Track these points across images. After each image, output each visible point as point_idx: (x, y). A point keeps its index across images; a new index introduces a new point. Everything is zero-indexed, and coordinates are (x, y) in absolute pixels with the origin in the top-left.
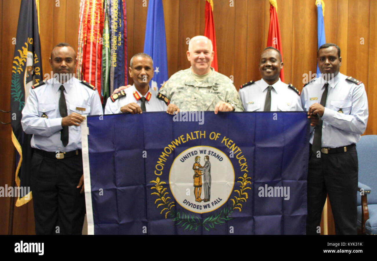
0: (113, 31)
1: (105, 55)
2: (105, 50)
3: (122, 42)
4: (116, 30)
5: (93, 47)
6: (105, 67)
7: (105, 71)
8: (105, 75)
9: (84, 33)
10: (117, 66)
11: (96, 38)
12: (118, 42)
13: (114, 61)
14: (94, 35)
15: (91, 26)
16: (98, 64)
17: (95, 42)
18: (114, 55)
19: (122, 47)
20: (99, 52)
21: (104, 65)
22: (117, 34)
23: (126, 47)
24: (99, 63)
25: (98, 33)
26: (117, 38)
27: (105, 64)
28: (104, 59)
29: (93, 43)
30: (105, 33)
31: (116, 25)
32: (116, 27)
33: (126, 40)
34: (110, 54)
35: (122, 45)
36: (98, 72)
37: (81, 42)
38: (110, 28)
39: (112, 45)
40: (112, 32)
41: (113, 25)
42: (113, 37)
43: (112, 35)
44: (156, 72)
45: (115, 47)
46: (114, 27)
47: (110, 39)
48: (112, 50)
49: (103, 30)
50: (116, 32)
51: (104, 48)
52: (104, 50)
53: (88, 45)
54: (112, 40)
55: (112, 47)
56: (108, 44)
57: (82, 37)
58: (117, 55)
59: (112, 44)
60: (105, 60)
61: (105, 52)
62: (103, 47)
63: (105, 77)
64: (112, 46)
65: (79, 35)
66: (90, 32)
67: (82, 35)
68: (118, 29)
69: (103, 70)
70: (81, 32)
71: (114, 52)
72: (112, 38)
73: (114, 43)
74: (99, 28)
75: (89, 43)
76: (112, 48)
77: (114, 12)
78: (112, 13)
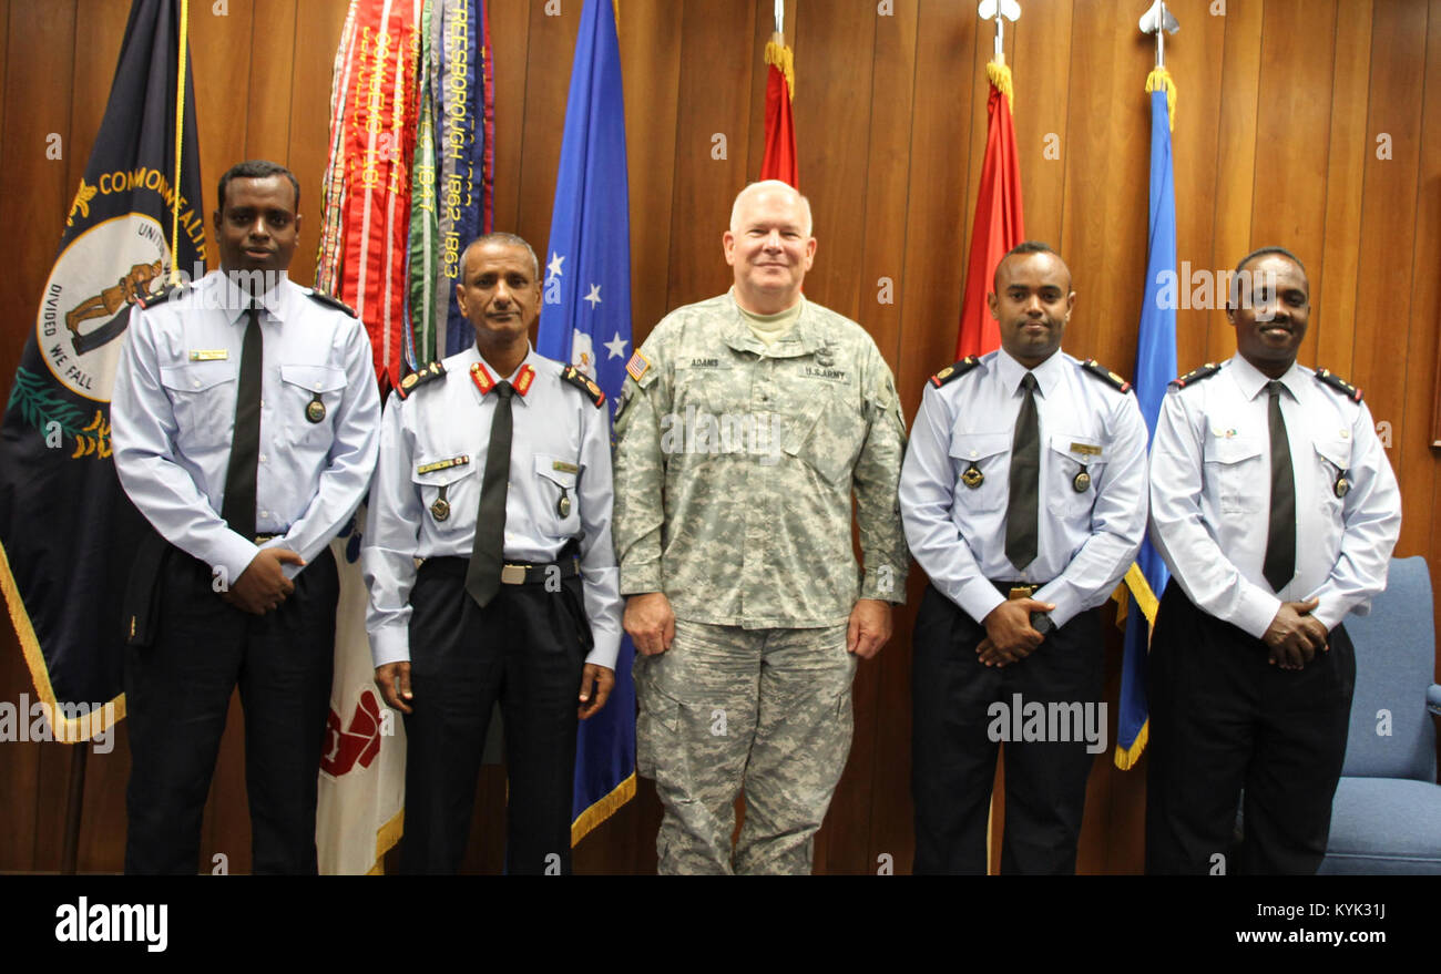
0: (448, 157)
1: (419, 237)
2: (422, 221)
3: (477, 195)
4: (460, 152)
5: (372, 207)
6: (421, 278)
7: (420, 291)
8: (422, 305)
9: (348, 161)
11: (388, 180)
12: (464, 197)
13: (450, 257)
14: (376, 167)
15: (367, 135)
16: (393, 264)
17: (382, 192)
18: (452, 240)
19: (476, 213)
20: (400, 225)
21: (415, 271)
22: (461, 166)
23: (489, 213)
24: (399, 263)
25: (396, 162)
26: (464, 182)
27: (422, 269)
28: (416, 250)
29: (375, 194)
30: (419, 161)
31: (459, 138)
32: (459, 144)
33: (490, 188)
34: (435, 231)
35: (476, 206)
36: (393, 293)
37: (338, 189)
38: (438, 148)
39: (443, 203)
40: (446, 161)
41: (448, 136)
42: (446, 176)
43: (445, 171)
44: (590, 302)
45: (456, 213)
46: (452, 143)
47: (438, 184)
48: (443, 220)
49: (416, 151)
50: (458, 159)
51: (416, 214)
52: (419, 218)
53: (355, 200)
54: (444, 188)
55: (443, 212)
56: (431, 198)
57: (340, 174)
58: (459, 238)
59: (446, 200)
60: (422, 252)
61: (422, 228)
62: (414, 209)
63: (421, 313)
64: (445, 208)
65: (332, 165)
66: (361, 156)
67: (342, 164)
68: (467, 151)
69: (414, 290)
70: (338, 155)
71: (449, 230)
72: (445, 179)
73: (452, 199)
74: (399, 146)
75: (360, 193)
76: (445, 216)
77: (454, 92)
78: (446, 95)
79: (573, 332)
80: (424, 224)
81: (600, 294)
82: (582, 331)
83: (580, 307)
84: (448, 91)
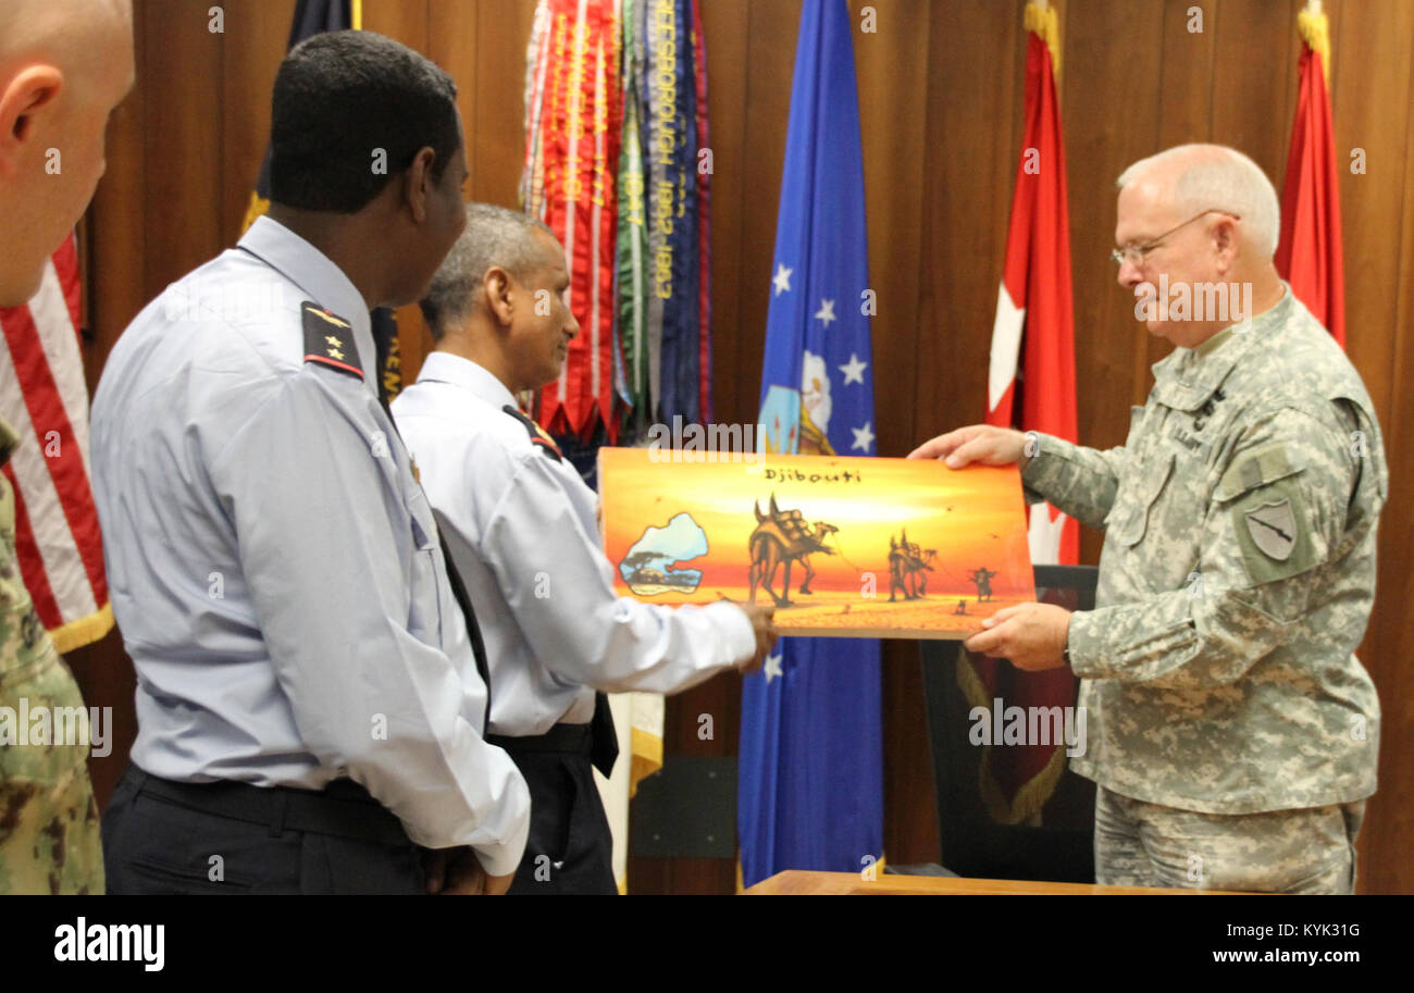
0: (657, 163)
1: (627, 254)
2: (629, 237)
3: (690, 204)
4: (670, 156)
5: (576, 222)
6: (630, 299)
7: (630, 314)
8: (632, 328)
9: (548, 169)
10: (672, 297)
11: (592, 190)
12: (675, 207)
13: (661, 274)
14: (579, 176)
15: (567, 140)
16: (601, 286)
17: (586, 205)
18: (663, 255)
19: (689, 225)
20: (606, 240)
21: (625, 291)
22: (672, 172)
23: (705, 224)
24: (606, 283)
25: (600, 170)
26: (675, 190)
27: (632, 289)
28: (625, 267)
29: (578, 207)
30: (625, 168)
31: (667, 140)
32: (668, 147)
33: (706, 195)
34: (646, 249)
35: (690, 216)
36: (602, 316)
37: (537, 200)
38: (645, 153)
39: (653, 214)
40: (655, 168)
41: (655, 139)
42: (656, 184)
43: (654, 179)
44: (821, 320)
45: (667, 225)
46: (662, 147)
47: (646, 194)
48: (653, 234)
49: (621, 159)
50: (667, 165)
51: (623, 229)
52: (626, 233)
53: (557, 214)
54: (653, 198)
55: (653, 224)
56: (640, 211)
57: (539, 184)
58: (672, 253)
59: (655, 210)
60: (630, 271)
61: (631, 244)
62: (621, 223)
63: (631, 338)
64: (655, 219)
65: (530, 174)
66: (562, 164)
67: (540, 173)
68: (677, 155)
69: (623, 312)
70: (536, 160)
71: (660, 243)
72: (655, 188)
73: (663, 210)
74: (602, 152)
75: (561, 206)
76: (655, 229)
77: (662, 88)
78: (653, 93)
79: (802, 356)
80: (633, 239)
81: (835, 311)
82: (814, 353)
83: (811, 327)
84: (655, 88)
